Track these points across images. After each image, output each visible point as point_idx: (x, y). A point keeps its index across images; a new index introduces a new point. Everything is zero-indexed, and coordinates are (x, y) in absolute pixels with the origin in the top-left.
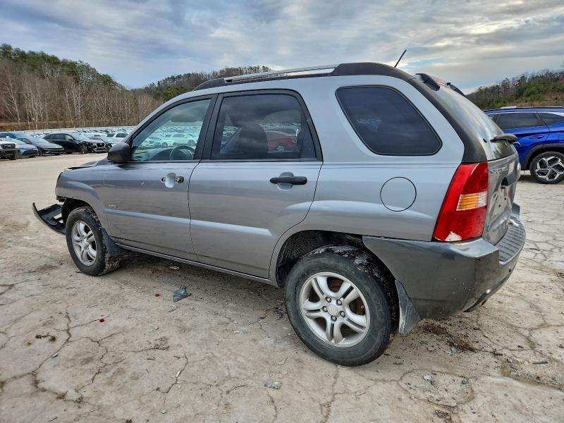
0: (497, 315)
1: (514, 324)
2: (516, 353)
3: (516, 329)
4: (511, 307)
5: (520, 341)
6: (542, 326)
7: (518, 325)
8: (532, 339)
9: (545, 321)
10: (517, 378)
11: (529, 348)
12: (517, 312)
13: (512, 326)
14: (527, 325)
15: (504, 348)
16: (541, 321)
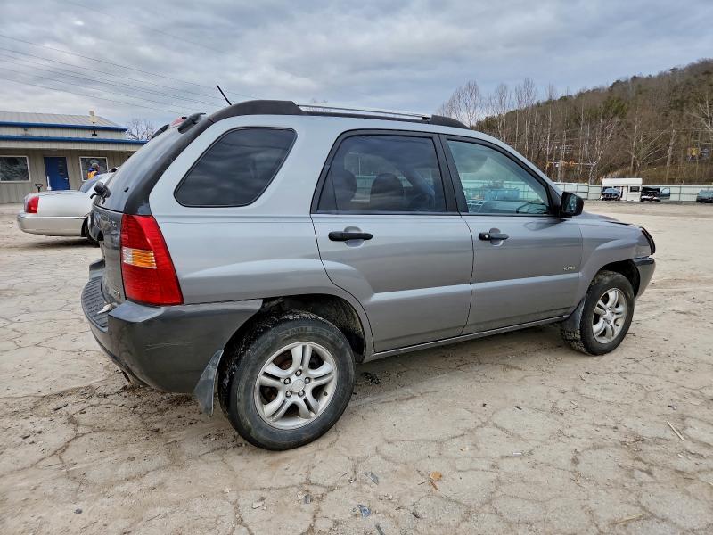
0: (125, 436)
1: (98, 434)
2: (85, 405)
3: (94, 429)
4: (112, 458)
5: (84, 419)
6: (64, 449)
7: (95, 435)
8: (72, 426)
9: (60, 458)
10: (78, 390)
11: (75, 416)
12: (102, 455)
13: (101, 431)
14: (81, 440)
15: (99, 404)
16: (65, 457)
